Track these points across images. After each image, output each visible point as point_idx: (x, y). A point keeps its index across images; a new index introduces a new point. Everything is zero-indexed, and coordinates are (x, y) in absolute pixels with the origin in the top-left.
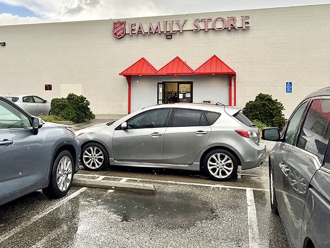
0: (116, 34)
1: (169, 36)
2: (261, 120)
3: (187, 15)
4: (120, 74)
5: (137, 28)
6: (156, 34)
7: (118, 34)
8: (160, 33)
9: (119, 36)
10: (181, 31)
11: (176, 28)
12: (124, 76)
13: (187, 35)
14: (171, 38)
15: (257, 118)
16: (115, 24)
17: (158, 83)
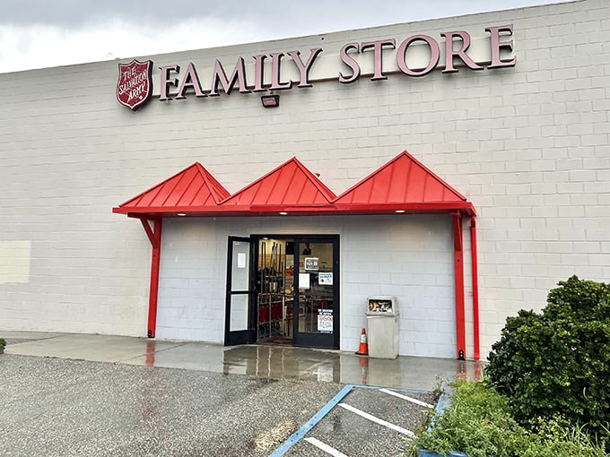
0: (124, 98)
1: (271, 98)
2: (585, 418)
3: (322, 37)
4: (115, 210)
5: (182, 78)
6: (232, 93)
7: (131, 97)
8: (243, 89)
9: (132, 102)
10: (303, 83)
11: (288, 75)
12: (131, 215)
13: (321, 92)
14: (277, 105)
15: (559, 408)
16: (124, 69)
17: (231, 240)
